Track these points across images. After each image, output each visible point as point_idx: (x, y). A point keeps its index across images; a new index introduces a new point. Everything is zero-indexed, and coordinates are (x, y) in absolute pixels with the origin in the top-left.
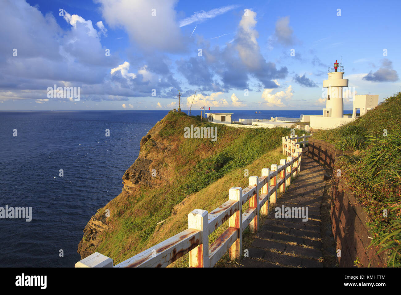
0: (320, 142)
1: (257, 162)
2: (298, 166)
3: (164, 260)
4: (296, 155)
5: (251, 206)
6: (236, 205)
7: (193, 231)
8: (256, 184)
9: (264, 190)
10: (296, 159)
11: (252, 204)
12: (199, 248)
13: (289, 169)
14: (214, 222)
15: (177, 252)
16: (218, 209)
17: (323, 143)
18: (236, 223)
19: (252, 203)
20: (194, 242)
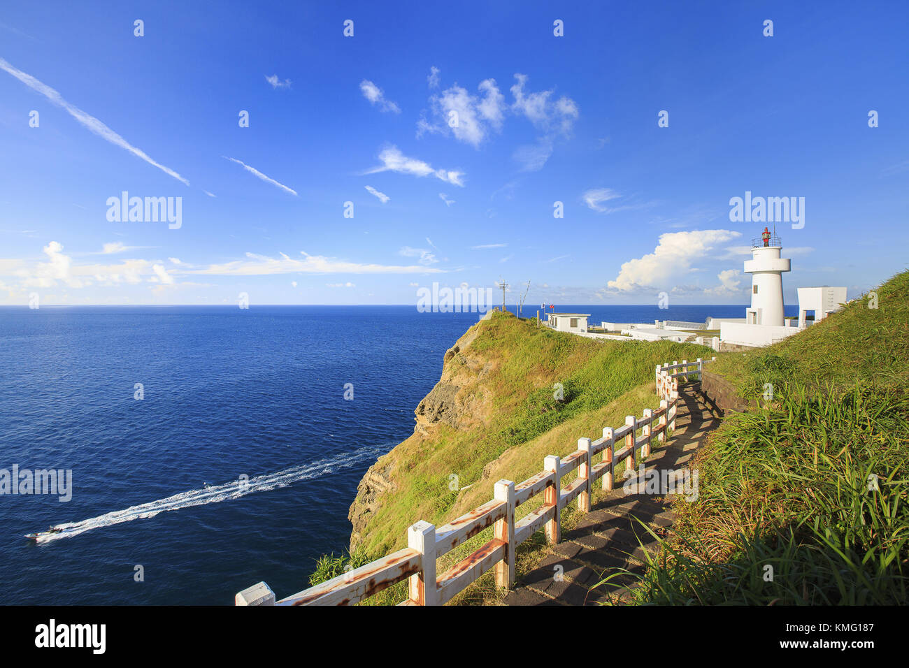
3: (354, 594)
4: (664, 405)
5: (545, 501)
8: (555, 469)
9: (582, 472)
10: (664, 412)
13: (646, 430)
14: (451, 539)
15: (376, 583)
16: (467, 516)
18: (504, 534)
19: (549, 497)
20: (407, 570)
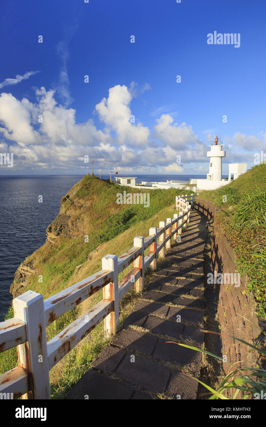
0: (205, 199)
1: (156, 216)
2: (188, 219)
3: (83, 295)
4: (186, 210)
5: (151, 251)
6: (139, 250)
7: (106, 272)
8: (155, 234)
9: (161, 238)
10: (186, 214)
11: (152, 250)
12: (111, 284)
13: (180, 222)
14: (123, 264)
15: (94, 288)
16: (125, 254)
17: (207, 201)
18: (140, 265)
19: (152, 248)
20: (107, 280)
